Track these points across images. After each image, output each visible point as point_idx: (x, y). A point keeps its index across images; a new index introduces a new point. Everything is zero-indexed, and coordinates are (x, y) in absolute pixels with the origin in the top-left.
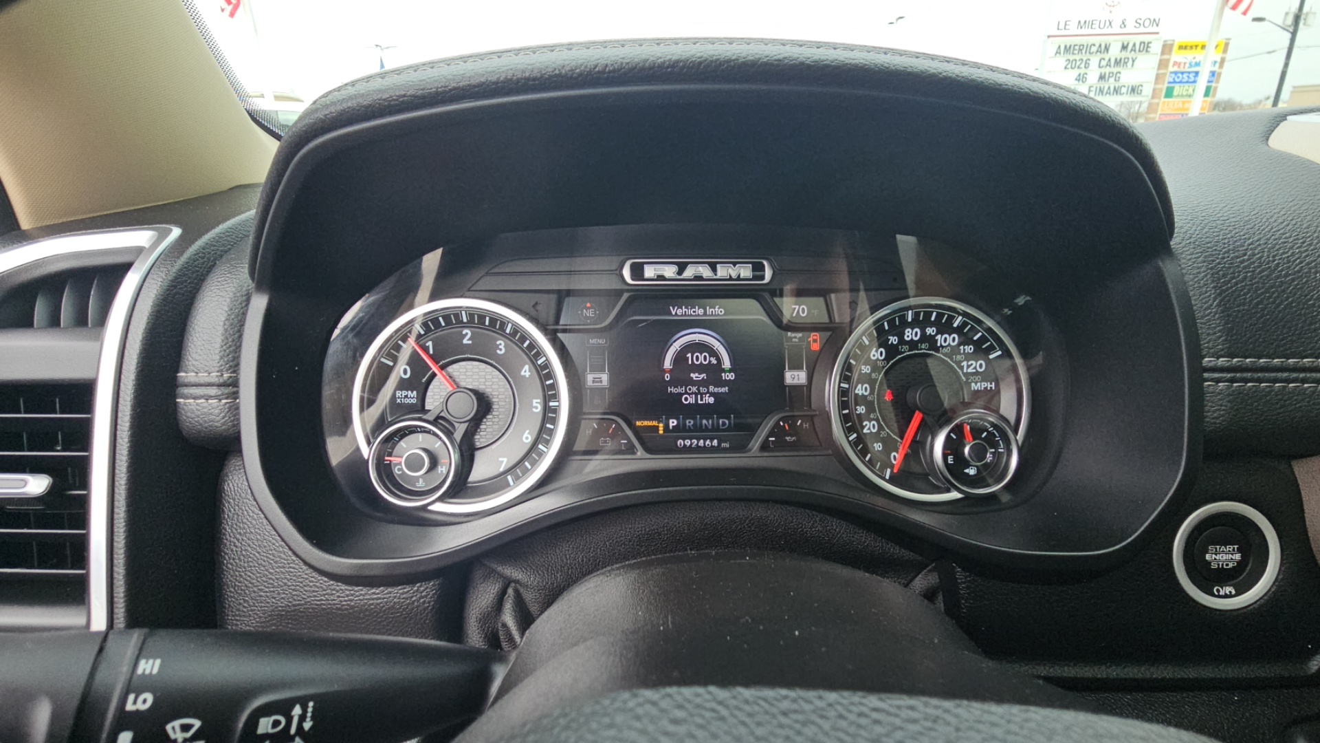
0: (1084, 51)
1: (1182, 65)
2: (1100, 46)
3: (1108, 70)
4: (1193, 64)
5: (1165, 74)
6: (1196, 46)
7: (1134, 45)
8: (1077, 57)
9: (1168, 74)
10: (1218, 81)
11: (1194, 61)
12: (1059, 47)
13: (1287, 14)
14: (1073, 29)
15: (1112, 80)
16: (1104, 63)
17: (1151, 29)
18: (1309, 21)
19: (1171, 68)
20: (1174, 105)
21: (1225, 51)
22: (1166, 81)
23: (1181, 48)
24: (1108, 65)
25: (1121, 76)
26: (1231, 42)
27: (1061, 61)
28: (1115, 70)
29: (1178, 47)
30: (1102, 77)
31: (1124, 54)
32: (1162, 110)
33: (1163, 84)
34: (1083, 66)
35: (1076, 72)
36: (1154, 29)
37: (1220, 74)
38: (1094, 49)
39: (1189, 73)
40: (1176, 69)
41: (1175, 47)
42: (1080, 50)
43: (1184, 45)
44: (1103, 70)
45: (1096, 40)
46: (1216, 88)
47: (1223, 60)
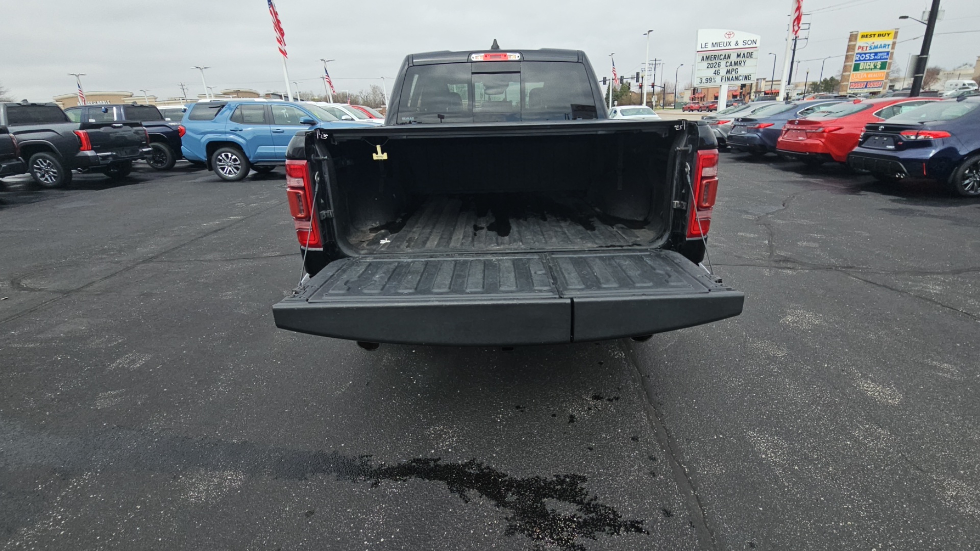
0: (717, 59)
1: (865, 48)
2: (725, 55)
3: (731, 68)
4: (873, 47)
5: (853, 55)
6: (874, 35)
7: (744, 54)
8: (714, 62)
9: (855, 54)
10: (891, 58)
11: (873, 45)
12: (703, 57)
13: (924, 12)
14: (710, 47)
15: (733, 73)
16: (728, 64)
17: (751, 46)
19: (857, 51)
20: (860, 76)
21: (895, 37)
22: (854, 60)
23: (863, 36)
24: (731, 65)
25: (739, 70)
26: (899, 31)
27: (705, 64)
28: (735, 68)
29: (861, 36)
30: (728, 72)
31: (739, 59)
32: (852, 79)
33: (852, 62)
34: (717, 66)
35: (713, 70)
36: (754, 45)
37: (892, 53)
38: (722, 57)
39: (870, 53)
40: (860, 51)
41: (859, 37)
42: (715, 58)
43: (865, 34)
44: (728, 68)
45: (723, 53)
46: (890, 64)
47: (894, 44)
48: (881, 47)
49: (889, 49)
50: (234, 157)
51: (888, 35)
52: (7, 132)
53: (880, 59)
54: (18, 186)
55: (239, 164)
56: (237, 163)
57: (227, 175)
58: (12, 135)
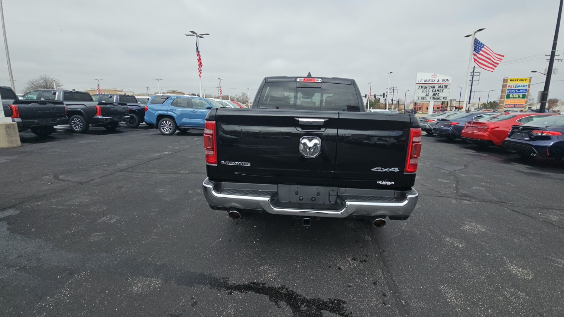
0: (427, 88)
1: (512, 87)
2: (432, 86)
3: (435, 93)
4: (517, 86)
5: (506, 90)
6: (518, 80)
7: (442, 86)
8: (426, 89)
9: (507, 90)
10: (528, 93)
11: (517, 85)
12: (420, 87)
13: (546, 69)
14: (423, 82)
15: (437, 95)
16: (434, 91)
17: (447, 82)
18: (555, 71)
19: (508, 88)
20: (510, 101)
21: (530, 82)
22: (506, 93)
23: (511, 80)
24: (435, 91)
25: (440, 94)
26: (532, 78)
27: (421, 90)
28: (437, 93)
29: (510, 80)
30: (434, 95)
31: (440, 89)
32: (506, 102)
33: (505, 93)
34: (427, 91)
35: (425, 93)
36: (448, 82)
37: (529, 90)
38: (430, 87)
39: (516, 89)
40: (510, 88)
41: (509, 80)
42: (426, 87)
44: (434, 93)
46: (528, 95)
47: (529, 85)
48: (522, 86)
49: (527, 88)
50: (170, 123)
51: (526, 80)
52: (63, 104)
53: (522, 93)
54: (62, 130)
55: (172, 127)
56: (171, 126)
57: (165, 132)
58: (65, 105)
